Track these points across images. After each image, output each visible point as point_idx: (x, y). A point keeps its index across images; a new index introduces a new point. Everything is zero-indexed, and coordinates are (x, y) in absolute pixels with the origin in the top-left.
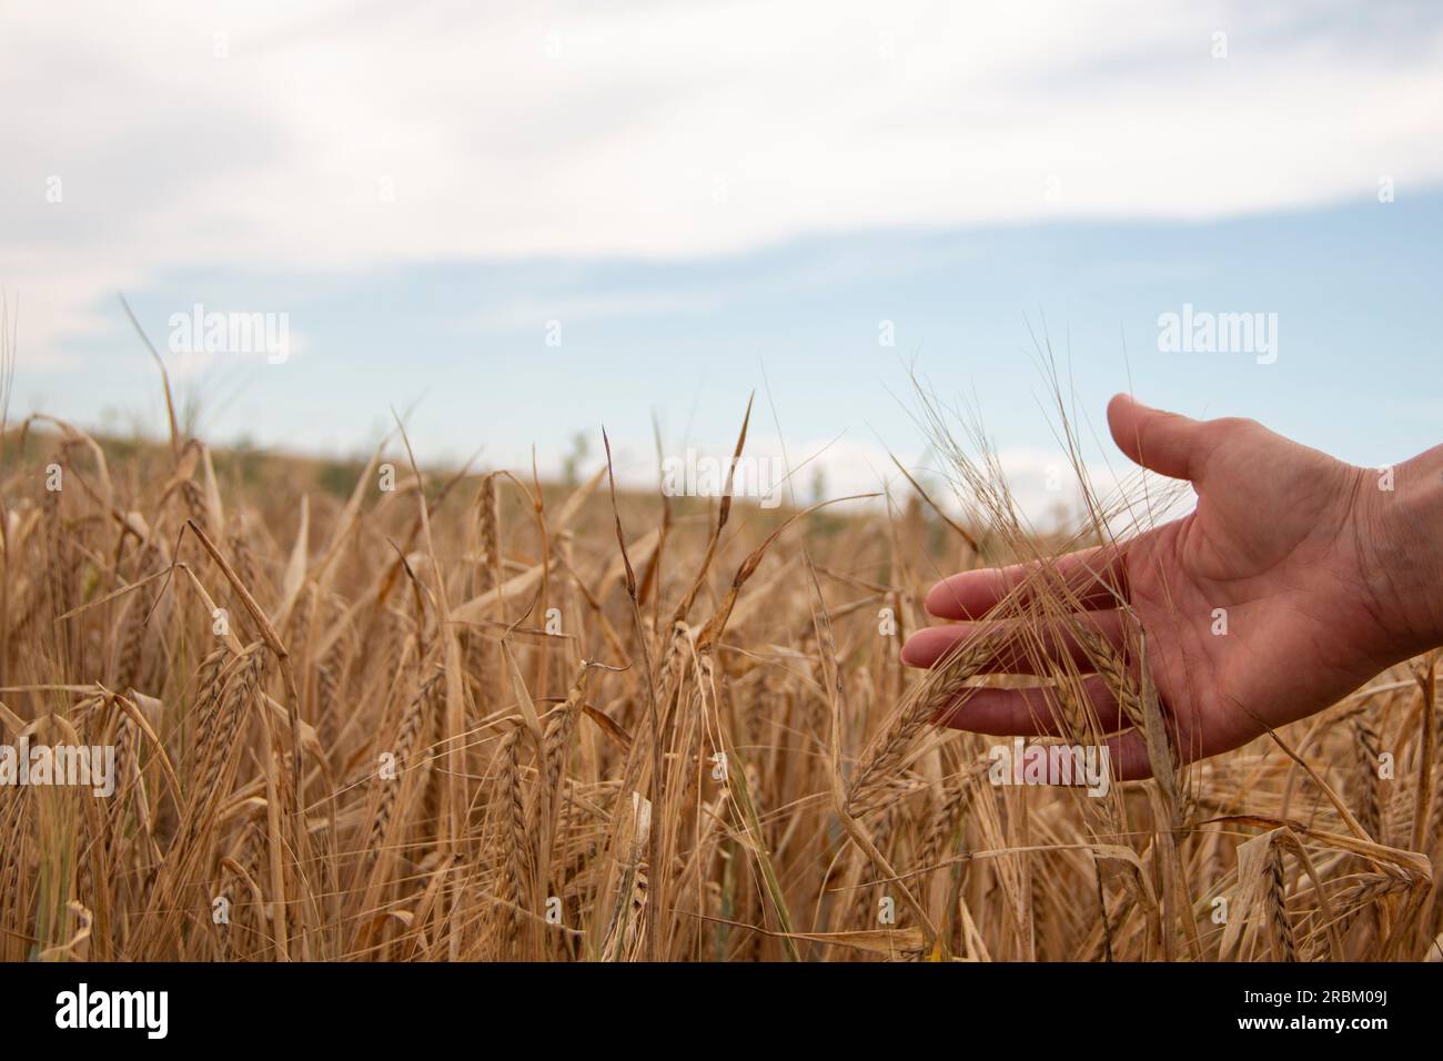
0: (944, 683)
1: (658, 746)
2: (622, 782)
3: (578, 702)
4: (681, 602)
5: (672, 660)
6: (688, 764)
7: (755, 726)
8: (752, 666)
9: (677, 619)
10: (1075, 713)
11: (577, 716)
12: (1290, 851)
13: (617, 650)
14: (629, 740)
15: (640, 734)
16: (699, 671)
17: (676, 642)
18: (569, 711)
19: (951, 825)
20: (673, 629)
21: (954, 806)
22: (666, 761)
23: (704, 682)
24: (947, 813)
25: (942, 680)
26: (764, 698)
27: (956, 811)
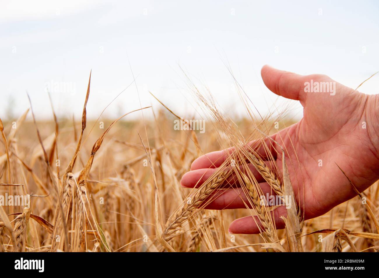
0: (206, 189)
1: (65, 227)
2: (51, 246)
3: (28, 213)
4: (69, 164)
5: (68, 190)
6: (80, 234)
7: (107, 214)
8: (103, 188)
9: (68, 172)
10: (253, 192)
11: (28, 219)
12: (344, 239)
13: (42, 188)
14: (52, 227)
15: (57, 223)
16: (80, 193)
17: (69, 182)
18: (24, 218)
19: (196, 246)
20: (67, 176)
21: (196, 238)
22: (70, 234)
23: (83, 197)
24: (193, 241)
25: (205, 188)
26: (109, 200)
27: (197, 240)
